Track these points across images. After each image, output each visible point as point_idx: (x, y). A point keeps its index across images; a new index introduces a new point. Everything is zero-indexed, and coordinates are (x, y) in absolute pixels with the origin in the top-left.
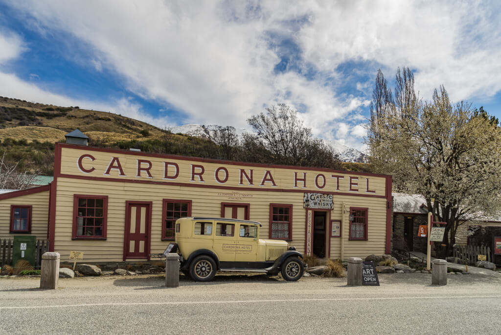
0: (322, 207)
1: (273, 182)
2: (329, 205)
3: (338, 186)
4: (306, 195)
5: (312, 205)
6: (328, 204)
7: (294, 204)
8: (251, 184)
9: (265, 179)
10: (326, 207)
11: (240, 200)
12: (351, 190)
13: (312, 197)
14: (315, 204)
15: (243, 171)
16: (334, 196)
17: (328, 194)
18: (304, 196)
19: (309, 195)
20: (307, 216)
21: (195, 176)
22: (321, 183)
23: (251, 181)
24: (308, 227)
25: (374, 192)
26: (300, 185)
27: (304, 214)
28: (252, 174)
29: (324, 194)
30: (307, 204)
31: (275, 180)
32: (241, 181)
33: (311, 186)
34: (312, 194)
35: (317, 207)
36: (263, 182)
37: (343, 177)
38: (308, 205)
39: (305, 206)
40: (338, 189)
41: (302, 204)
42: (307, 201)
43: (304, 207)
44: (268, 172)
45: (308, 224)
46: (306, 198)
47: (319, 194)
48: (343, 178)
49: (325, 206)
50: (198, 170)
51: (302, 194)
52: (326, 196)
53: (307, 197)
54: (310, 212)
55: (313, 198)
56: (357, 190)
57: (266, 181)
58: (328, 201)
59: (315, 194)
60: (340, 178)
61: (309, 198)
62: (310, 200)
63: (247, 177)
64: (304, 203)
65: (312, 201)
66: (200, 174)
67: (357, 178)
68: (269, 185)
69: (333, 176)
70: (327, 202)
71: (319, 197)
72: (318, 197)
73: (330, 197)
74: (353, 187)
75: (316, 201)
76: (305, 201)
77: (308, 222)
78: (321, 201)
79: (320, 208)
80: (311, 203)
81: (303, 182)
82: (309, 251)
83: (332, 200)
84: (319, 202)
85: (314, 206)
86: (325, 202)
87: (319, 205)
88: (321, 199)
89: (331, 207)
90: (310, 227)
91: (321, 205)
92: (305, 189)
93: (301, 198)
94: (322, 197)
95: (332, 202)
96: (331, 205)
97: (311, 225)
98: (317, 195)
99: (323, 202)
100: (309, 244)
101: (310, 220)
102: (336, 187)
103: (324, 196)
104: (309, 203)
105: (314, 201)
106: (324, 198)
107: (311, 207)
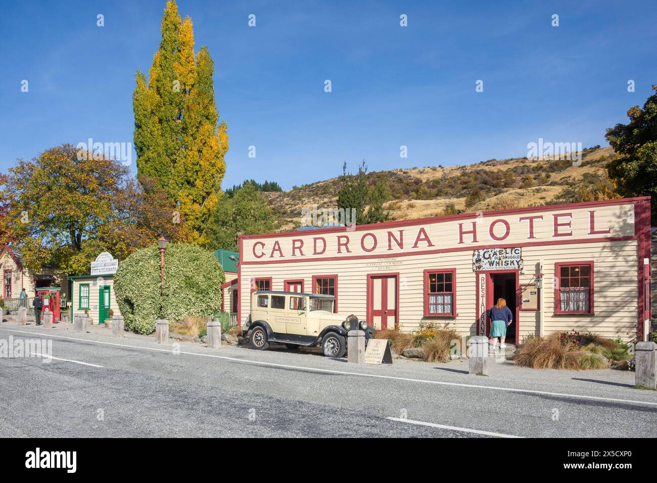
0: (503, 267)
1: (429, 242)
2: (515, 263)
3: (531, 233)
4: (476, 253)
5: (486, 266)
6: (512, 262)
7: (457, 267)
8: (401, 247)
9: (419, 240)
10: (511, 267)
12: (556, 235)
13: (486, 254)
14: (491, 264)
15: (390, 234)
16: (524, 249)
17: (513, 247)
18: (474, 255)
19: (482, 252)
20: (477, 282)
21: (341, 248)
22: (500, 233)
23: (400, 244)
24: (481, 298)
25: (608, 232)
26: (468, 240)
27: (475, 279)
28: (402, 235)
29: (505, 248)
30: (478, 265)
31: (431, 239)
32: (390, 246)
33: (484, 239)
34: (486, 250)
35: (494, 268)
36: (416, 243)
37: (541, 217)
38: (479, 267)
39: (475, 268)
40: (531, 237)
41: (471, 266)
42: (478, 261)
43: (474, 270)
44: (422, 230)
45: (481, 293)
46: (476, 257)
47: (498, 250)
48: (541, 219)
49: (509, 266)
50: (344, 241)
51: (471, 252)
52: (508, 251)
53: (479, 255)
54: (482, 276)
55: (487, 256)
56: (570, 234)
57: (419, 242)
58: (514, 257)
59: (489, 250)
60: (534, 220)
61: (481, 257)
62: (482, 259)
63: (396, 240)
64: (474, 264)
65: (486, 261)
66: (345, 245)
67: (569, 215)
68: (423, 246)
69: (522, 219)
70: (512, 260)
71: (498, 253)
72: (495, 254)
73: (517, 252)
74: (561, 230)
75: (493, 259)
76: (474, 261)
77: (480, 290)
78: (502, 258)
79: (500, 269)
80: (484, 263)
81: (472, 234)
82: (484, 332)
83: (520, 255)
84: (498, 261)
85: (490, 267)
86: (507, 260)
87: (498, 265)
88: (500, 255)
89: (519, 267)
90: (485, 298)
91: (500, 264)
92: (476, 244)
93: (468, 257)
94: (503, 252)
95: (520, 259)
96: (518, 263)
97: (485, 295)
98: (493, 252)
99: (504, 260)
100: (483, 321)
101: (483, 287)
102: (529, 234)
103: (506, 251)
104: (482, 264)
105: (489, 260)
106: (506, 253)
107: (484, 270)
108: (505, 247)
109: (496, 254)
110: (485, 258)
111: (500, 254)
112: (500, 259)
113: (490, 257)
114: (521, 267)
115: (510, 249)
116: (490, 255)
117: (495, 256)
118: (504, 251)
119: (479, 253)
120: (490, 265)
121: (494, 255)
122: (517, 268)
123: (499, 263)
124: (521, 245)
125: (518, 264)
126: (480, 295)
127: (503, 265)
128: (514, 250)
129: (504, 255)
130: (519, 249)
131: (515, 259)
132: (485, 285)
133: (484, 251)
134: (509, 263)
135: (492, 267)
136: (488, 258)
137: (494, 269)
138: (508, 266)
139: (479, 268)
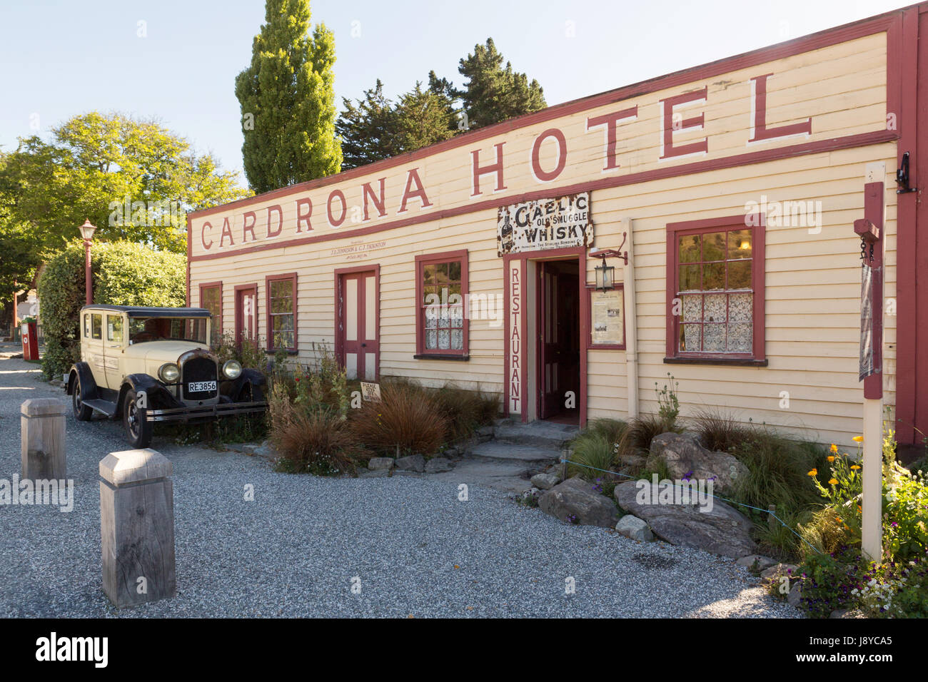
0: (552, 243)
1: (424, 198)
2: (578, 230)
3: (612, 156)
4: (504, 214)
5: (521, 243)
6: (573, 230)
7: (470, 248)
8: (383, 214)
9: (409, 194)
10: (570, 241)
11: (364, 259)
12: (670, 151)
13: (521, 215)
14: (531, 236)
15: (367, 188)
16: (597, 195)
17: (571, 193)
18: (499, 219)
19: (513, 210)
20: (506, 280)
21: (301, 222)
22: (549, 162)
23: (381, 208)
24: (512, 317)
25: (806, 127)
26: (490, 189)
27: (501, 274)
28: (382, 189)
29: (558, 198)
30: (505, 240)
31: (427, 192)
32: (366, 212)
33: (521, 180)
34: (520, 205)
35: (537, 245)
36: (404, 203)
37: (633, 112)
38: (508, 246)
39: (501, 249)
40: (612, 164)
41: (494, 244)
42: (507, 231)
43: (499, 253)
44: (413, 173)
45: (513, 306)
46: (503, 222)
47: (543, 202)
48: (633, 118)
49: (566, 239)
50: (305, 209)
51: (494, 212)
52: (565, 201)
53: (508, 219)
54: (516, 265)
55: (522, 219)
56: (703, 147)
57: (409, 200)
58: (575, 218)
59: (528, 204)
60: (619, 122)
61: (511, 222)
62: (514, 226)
63: (374, 198)
64: (499, 238)
65: (521, 230)
66: (307, 217)
67: (702, 94)
68: (416, 207)
69: (592, 122)
70: (572, 224)
71: (544, 210)
72: (538, 212)
73: (582, 203)
74: (681, 137)
75: (534, 226)
76: (500, 234)
77: (512, 298)
78: (551, 222)
79: (549, 247)
80: (517, 236)
81: (495, 173)
82: (517, 395)
83: (586, 210)
84: (543, 228)
85: (529, 244)
86: (563, 225)
87: (543, 237)
88: (549, 216)
89: (586, 240)
90: (519, 316)
91: (549, 237)
92: (502, 194)
93: (489, 223)
94: (554, 208)
95: (586, 221)
96: (583, 230)
97: (520, 310)
98: (534, 208)
99: (556, 227)
100: (515, 370)
101: (516, 292)
102: (606, 159)
103: (559, 204)
104: (514, 237)
105: (527, 227)
106: (562, 209)
107: (518, 251)
108: (558, 195)
109: (540, 214)
110: (520, 225)
111: (548, 212)
112: (548, 225)
113: (528, 222)
114: (590, 241)
115: (568, 199)
116: (528, 216)
117: (538, 217)
118: (556, 203)
119: (509, 213)
120: (528, 238)
121: (536, 215)
122: (582, 243)
123: (545, 235)
124: (592, 187)
125: (584, 234)
126: (512, 311)
127: (555, 237)
128: (576, 200)
129: (556, 213)
130: (585, 195)
131: (579, 222)
132: (519, 287)
133: (518, 208)
134: (567, 231)
135: (532, 243)
136: (525, 224)
137: (538, 249)
138: (563, 240)
139: (509, 248)
